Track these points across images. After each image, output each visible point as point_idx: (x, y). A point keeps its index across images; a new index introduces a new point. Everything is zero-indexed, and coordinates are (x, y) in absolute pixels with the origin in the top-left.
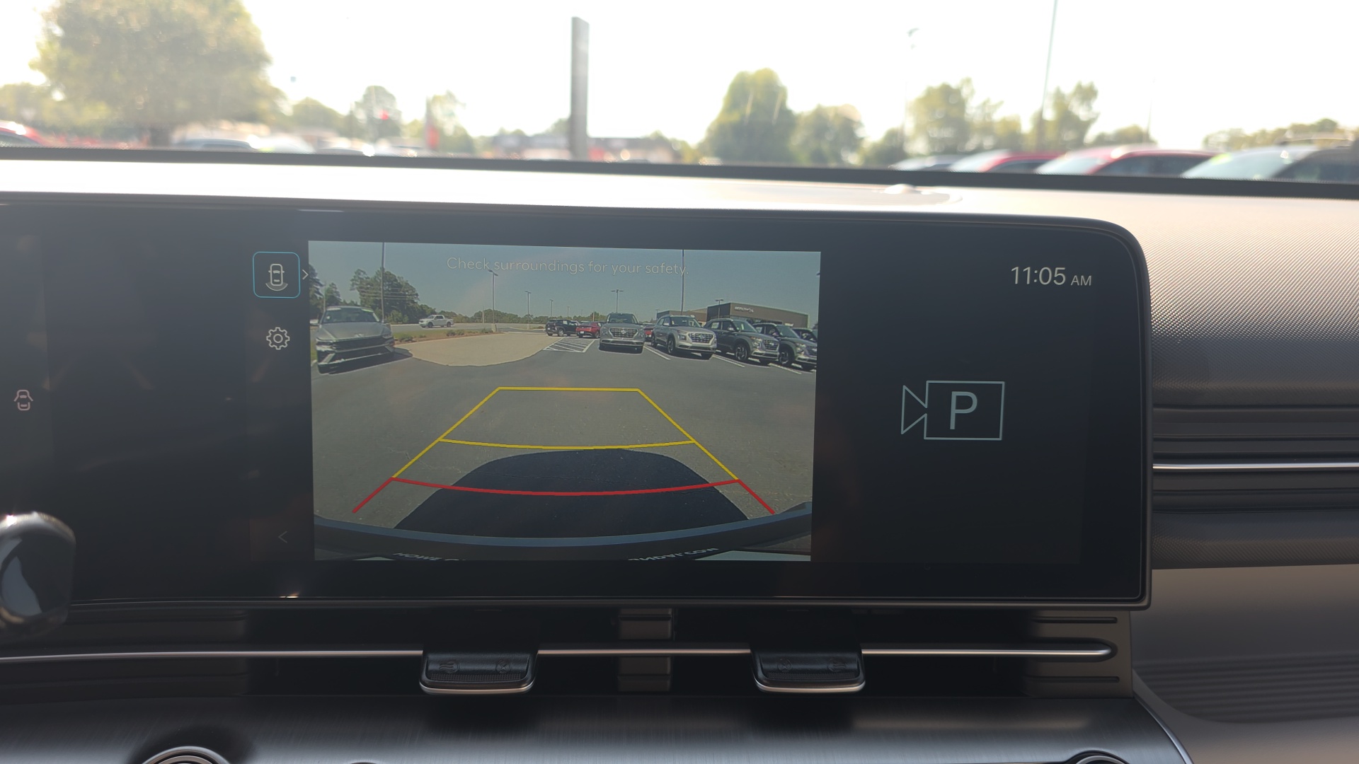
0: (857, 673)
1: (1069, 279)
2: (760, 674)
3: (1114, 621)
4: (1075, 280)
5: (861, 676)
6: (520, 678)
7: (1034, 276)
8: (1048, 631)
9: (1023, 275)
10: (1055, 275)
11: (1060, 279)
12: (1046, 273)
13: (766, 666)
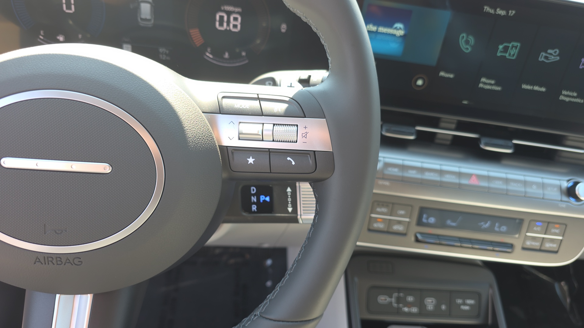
2: (481, 143)
5: (512, 148)
6: (411, 134)
8: (569, 143)
13: (484, 141)
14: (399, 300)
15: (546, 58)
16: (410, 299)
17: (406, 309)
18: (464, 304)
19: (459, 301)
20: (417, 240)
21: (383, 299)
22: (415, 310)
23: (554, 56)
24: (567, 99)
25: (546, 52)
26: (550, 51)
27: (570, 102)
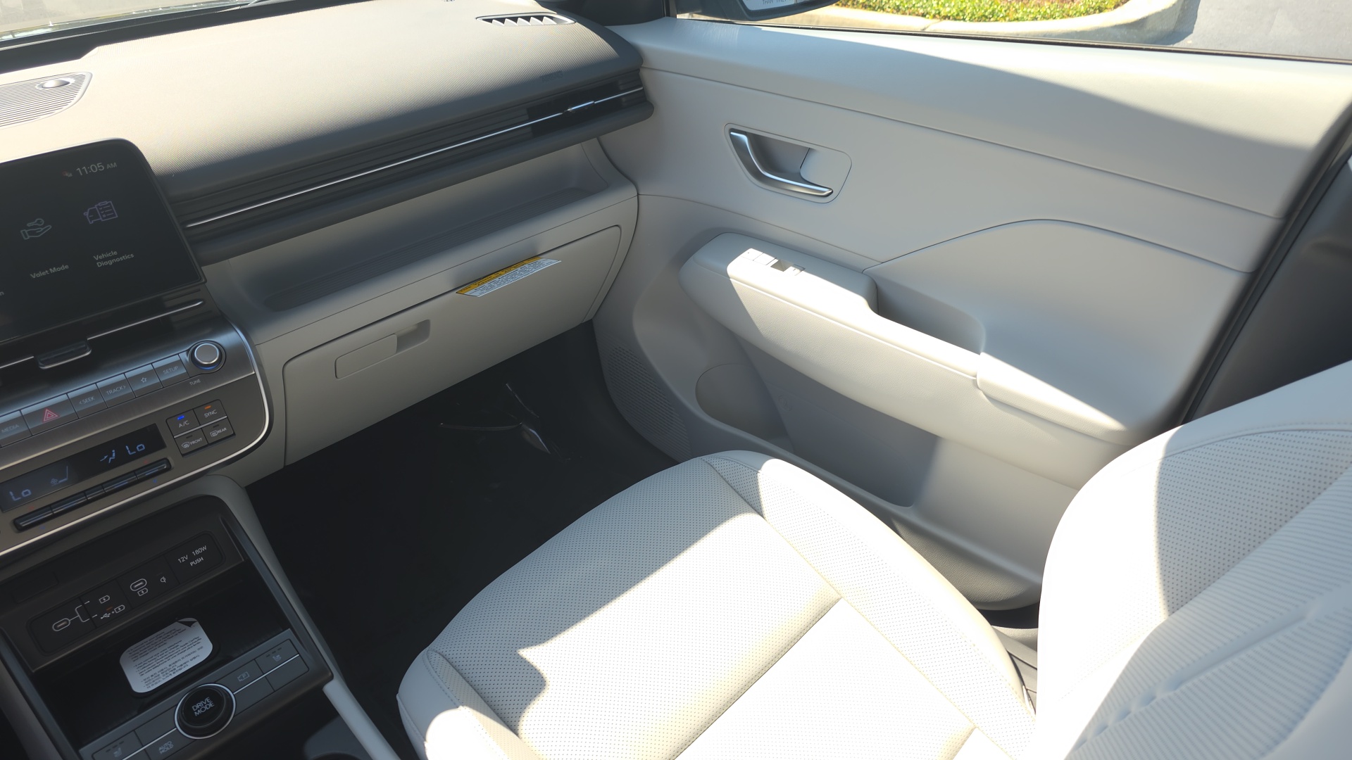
0: (86, 348)
1: (105, 167)
2: (41, 364)
3: (199, 290)
4: (108, 166)
5: (88, 348)
7: (88, 170)
8: (171, 303)
9: (83, 171)
10: (99, 167)
11: (101, 168)
12: (93, 168)
13: (42, 360)
14: (86, 612)
15: (30, 233)
16: (104, 599)
17: (107, 616)
18: (193, 558)
19: (184, 559)
20: (21, 529)
21: (62, 624)
22: (120, 609)
23: (41, 227)
24: (111, 262)
25: (27, 228)
26: (29, 225)
27: (114, 263)
